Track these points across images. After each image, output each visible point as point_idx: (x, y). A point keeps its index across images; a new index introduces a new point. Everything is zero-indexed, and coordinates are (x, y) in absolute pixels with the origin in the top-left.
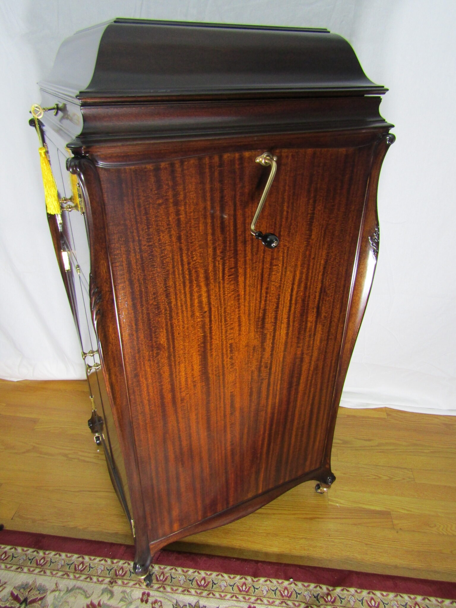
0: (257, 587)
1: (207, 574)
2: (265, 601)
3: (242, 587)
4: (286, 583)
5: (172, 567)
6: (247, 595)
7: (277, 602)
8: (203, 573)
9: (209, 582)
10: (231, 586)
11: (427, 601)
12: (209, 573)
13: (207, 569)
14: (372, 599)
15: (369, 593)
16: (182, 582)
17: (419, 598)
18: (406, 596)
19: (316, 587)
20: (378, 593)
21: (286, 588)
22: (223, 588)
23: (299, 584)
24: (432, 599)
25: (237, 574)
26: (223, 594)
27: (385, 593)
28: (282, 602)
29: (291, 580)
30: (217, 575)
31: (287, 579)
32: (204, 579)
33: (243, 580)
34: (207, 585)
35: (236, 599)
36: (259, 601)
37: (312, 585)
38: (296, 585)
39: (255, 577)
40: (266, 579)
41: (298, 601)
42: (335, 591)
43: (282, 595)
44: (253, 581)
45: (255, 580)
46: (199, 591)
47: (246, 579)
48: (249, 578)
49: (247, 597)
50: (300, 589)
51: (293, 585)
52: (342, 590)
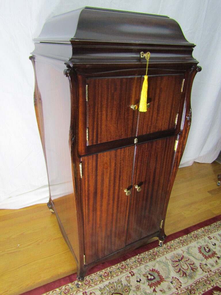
0: (128, 264)
1: (105, 270)
2: (134, 267)
3: (122, 267)
4: (137, 257)
5: (89, 276)
6: (126, 269)
7: (138, 265)
8: (104, 271)
9: (108, 273)
10: (118, 269)
11: (183, 238)
12: (106, 269)
13: (105, 268)
14: (168, 246)
15: (166, 245)
16: (97, 279)
17: (181, 238)
18: (176, 239)
19: (148, 252)
20: (168, 243)
21: (138, 258)
22: (115, 271)
23: (142, 254)
24: (184, 236)
25: (118, 263)
26: (117, 274)
27: (170, 242)
28: (140, 264)
29: (139, 254)
30: (110, 268)
31: (137, 255)
32: (105, 272)
33: (121, 264)
34: (108, 274)
35: (123, 273)
36: (132, 269)
37: (147, 252)
38: (141, 255)
39: (125, 261)
40: (129, 259)
41: (145, 260)
42: (155, 250)
43: (138, 262)
44: (125, 263)
45: (126, 261)
46: (107, 278)
47: (122, 263)
48: (123, 262)
49: (127, 270)
50: (143, 256)
51: (140, 256)
52: (157, 248)
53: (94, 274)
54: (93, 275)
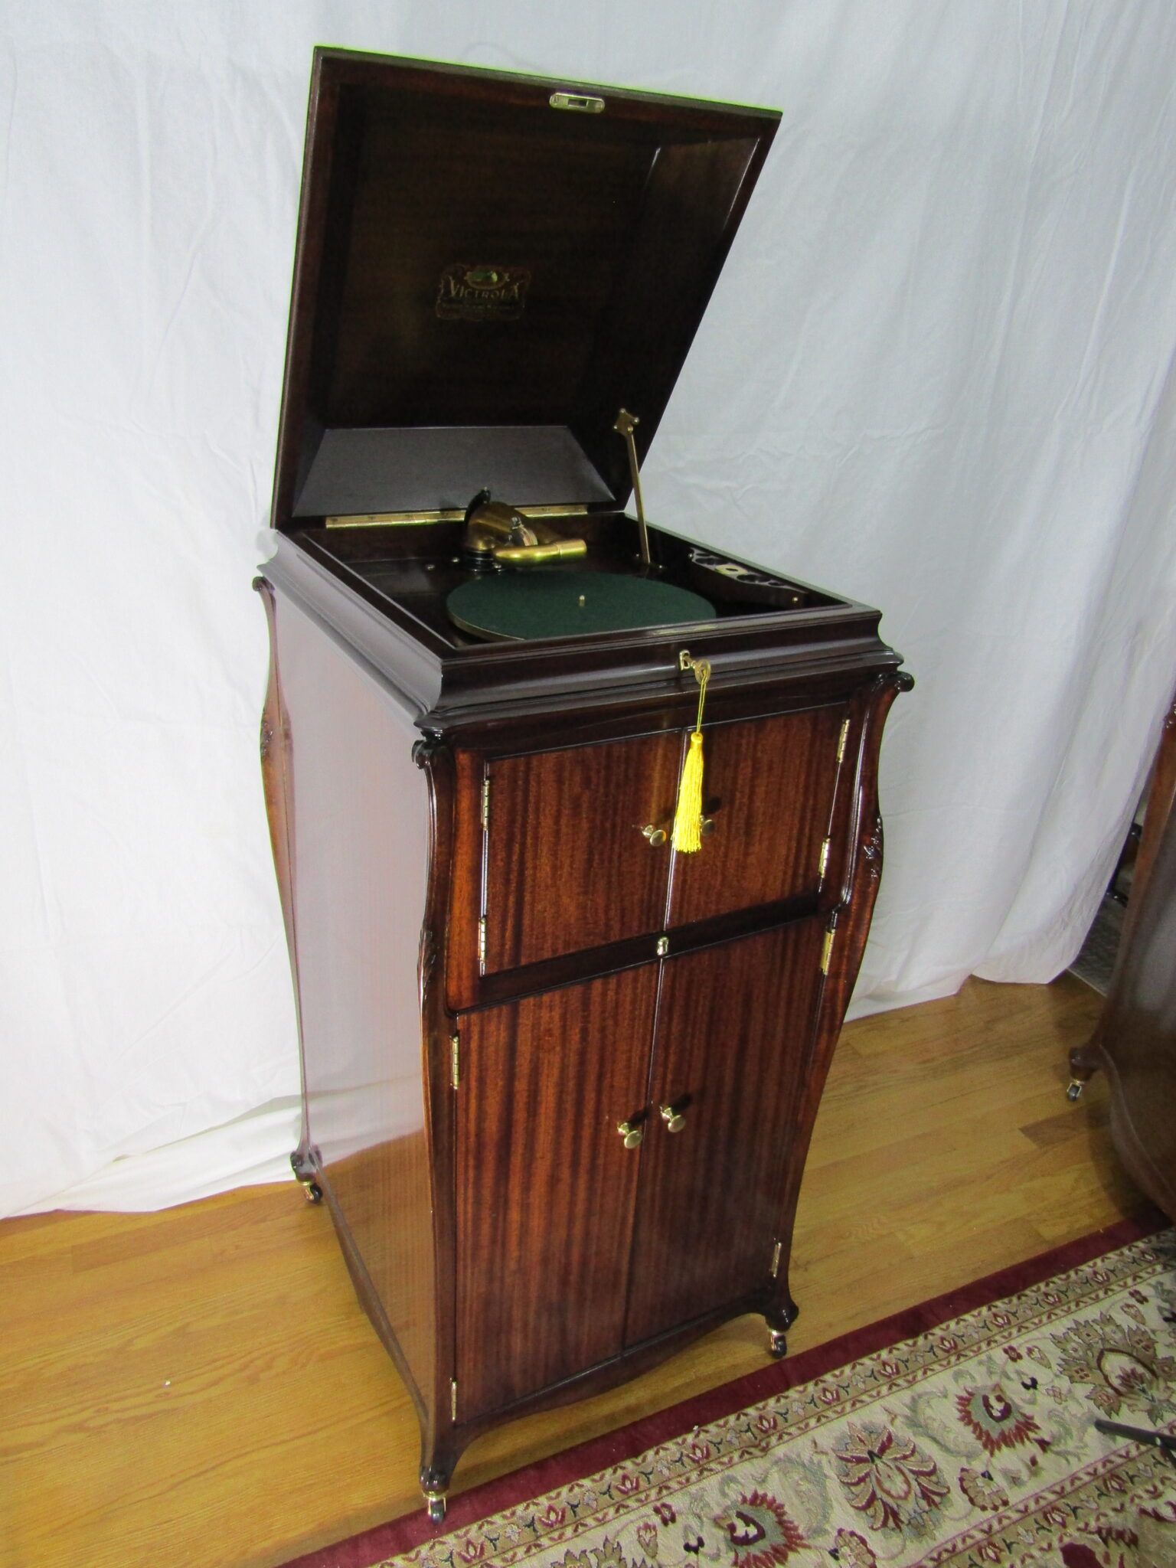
0: (649, 1470)
1: (550, 1498)
2: (673, 1485)
3: (624, 1484)
4: (690, 1438)
5: (480, 1523)
6: (641, 1492)
7: (694, 1476)
8: (543, 1500)
9: (564, 1512)
10: (604, 1494)
11: (895, 1352)
12: (553, 1494)
13: (548, 1489)
14: (825, 1390)
15: (816, 1384)
16: (515, 1538)
17: (884, 1354)
18: (866, 1360)
19: (738, 1418)
20: (828, 1377)
21: (694, 1447)
22: (594, 1504)
23: (711, 1427)
24: (901, 1345)
25: (605, 1468)
26: (600, 1515)
27: (837, 1372)
28: (701, 1472)
29: (696, 1428)
30: (571, 1490)
31: (689, 1430)
32: (551, 1509)
33: (620, 1472)
34: (563, 1516)
35: (625, 1510)
36: (665, 1492)
37: (732, 1418)
38: (707, 1432)
39: (636, 1456)
40: (655, 1449)
41: (723, 1456)
42: (768, 1408)
43: (693, 1460)
44: (638, 1465)
45: (639, 1460)
46: (556, 1535)
47: (623, 1468)
48: (628, 1464)
49: (642, 1496)
50: (717, 1434)
51: (702, 1436)
52: (778, 1401)
53: (504, 1513)
54: (497, 1518)
